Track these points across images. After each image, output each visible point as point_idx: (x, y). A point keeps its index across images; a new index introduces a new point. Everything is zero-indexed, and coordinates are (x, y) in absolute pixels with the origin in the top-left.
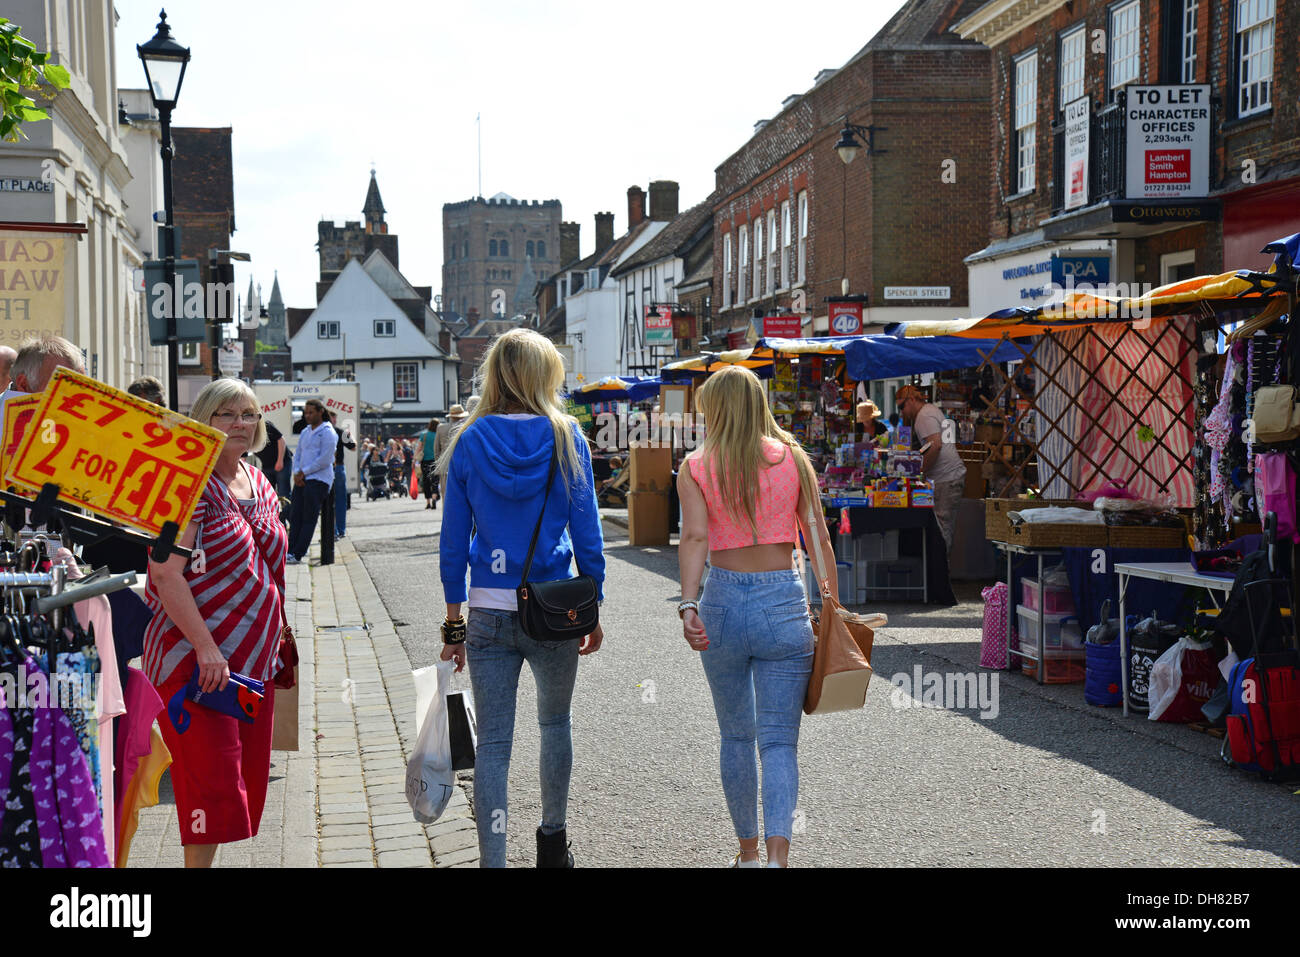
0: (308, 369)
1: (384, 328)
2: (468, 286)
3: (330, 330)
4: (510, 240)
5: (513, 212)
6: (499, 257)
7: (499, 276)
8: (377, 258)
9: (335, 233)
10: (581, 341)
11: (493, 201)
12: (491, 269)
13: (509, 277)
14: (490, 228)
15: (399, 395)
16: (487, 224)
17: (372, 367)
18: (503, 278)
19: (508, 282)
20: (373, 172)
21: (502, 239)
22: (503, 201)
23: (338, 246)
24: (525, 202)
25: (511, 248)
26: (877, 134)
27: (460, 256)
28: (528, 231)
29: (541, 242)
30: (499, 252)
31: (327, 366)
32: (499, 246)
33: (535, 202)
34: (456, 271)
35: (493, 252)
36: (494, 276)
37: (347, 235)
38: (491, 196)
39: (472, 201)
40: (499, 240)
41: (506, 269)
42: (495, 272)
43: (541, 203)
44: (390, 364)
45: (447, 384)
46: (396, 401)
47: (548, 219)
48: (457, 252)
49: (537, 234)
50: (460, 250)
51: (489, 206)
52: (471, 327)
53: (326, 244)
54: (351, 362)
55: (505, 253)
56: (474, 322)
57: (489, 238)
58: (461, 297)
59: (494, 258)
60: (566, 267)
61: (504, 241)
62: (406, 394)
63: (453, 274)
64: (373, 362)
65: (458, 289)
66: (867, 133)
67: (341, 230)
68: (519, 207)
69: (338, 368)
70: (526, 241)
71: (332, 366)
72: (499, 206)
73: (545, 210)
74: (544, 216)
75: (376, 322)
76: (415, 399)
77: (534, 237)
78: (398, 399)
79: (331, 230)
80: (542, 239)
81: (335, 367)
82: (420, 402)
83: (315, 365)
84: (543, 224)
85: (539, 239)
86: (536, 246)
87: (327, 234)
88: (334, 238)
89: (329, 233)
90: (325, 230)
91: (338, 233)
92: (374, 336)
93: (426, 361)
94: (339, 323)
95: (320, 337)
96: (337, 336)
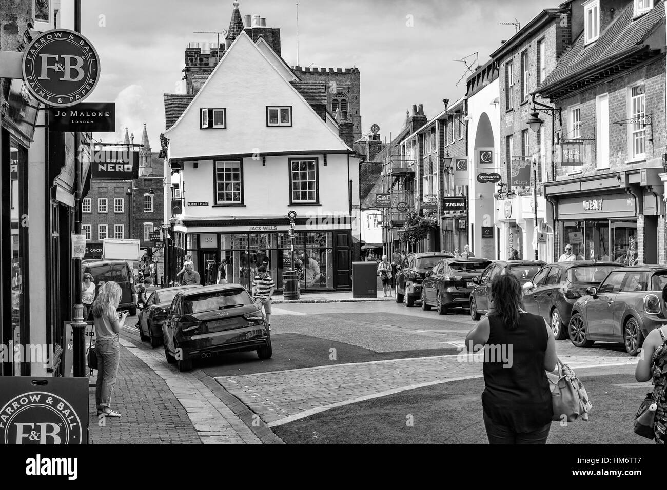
0: (189, 167)
1: (278, 117)
3: (214, 118)
5: (324, 78)
9: (201, 60)
11: (308, 69)
15: (294, 197)
22: (315, 69)
23: (204, 71)
29: (343, 100)
37: (212, 61)
44: (285, 159)
45: (350, 184)
46: (291, 204)
47: (349, 83)
49: (340, 94)
51: (304, 73)
53: (193, 70)
54: (239, 158)
62: (304, 197)
64: (264, 157)
67: (207, 56)
68: (327, 74)
69: (225, 165)
70: (332, 99)
71: (216, 162)
72: (312, 73)
73: (347, 76)
74: (346, 81)
75: (269, 108)
76: (314, 201)
77: (339, 96)
78: (294, 201)
79: (197, 57)
80: (344, 98)
81: (219, 165)
82: (321, 205)
83: (195, 162)
84: (345, 86)
85: (342, 98)
86: (340, 103)
87: (194, 60)
88: (201, 64)
89: (196, 59)
90: (192, 56)
91: (204, 59)
92: (268, 126)
93: (328, 156)
94: (225, 109)
95: (203, 127)
96: (223, 126)
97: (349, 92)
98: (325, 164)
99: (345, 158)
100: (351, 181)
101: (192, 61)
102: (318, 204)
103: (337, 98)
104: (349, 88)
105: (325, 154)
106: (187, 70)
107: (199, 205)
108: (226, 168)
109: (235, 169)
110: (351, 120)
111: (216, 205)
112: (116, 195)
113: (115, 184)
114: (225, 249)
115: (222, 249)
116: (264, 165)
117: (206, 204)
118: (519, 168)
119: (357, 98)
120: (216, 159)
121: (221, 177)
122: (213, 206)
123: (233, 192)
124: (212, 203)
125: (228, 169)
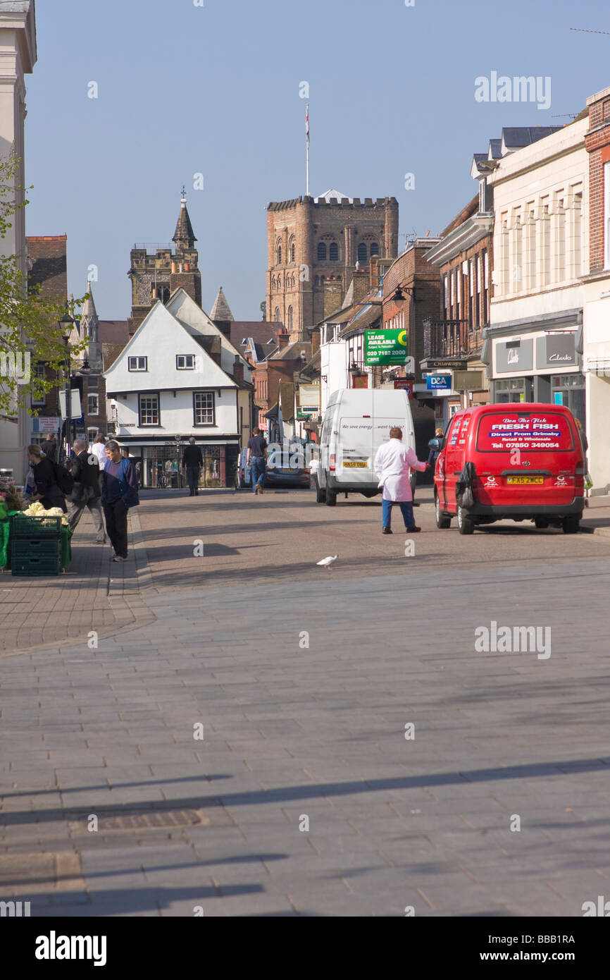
0: (120, 398)
1: (185, 362)
2: (294, 293)
3: (138, 364)
4: (340, 243)
6: (328, 262)
8: (181, 297)
9: (147, 262)
12: (320, 275)
14: (318, 230)
15: (197, 420)
16: (316, 226)
17: (175, 396)
21: (331, 241)
22: (334, 201)
23: (150, 273)
24: (357, 201)
25: (341, 252)
26: (417, 292)
27: (286, 261)
28: (361, 233)
29: (375, 245)
30: (328, 256)
31: (137, 394)
32: (328, 249)
33: (368, 200)
34: (282, 277)
35: (322, 257)
36: (323, 282)
37: (158, 263)
38: (320, 196)
39: (298, 201)
40: (328, 243)
41: (336, 275)
42: (323, 278)
43: (374, 201)
44: (190, 394)
45: (240, 410)
46: (195, 426)
47: (383, 219)
48: (283, 256)
50: (286, 254)
51: (318, 207)
53: (138, 272)
54: (157, 392)
55: (334, 257)
57: (317, 241)
59: (323, 263)
61: (334, 244)
62: (205, 420)
63: (279, 281)
64: (174, 391)
65: (284, 297)
66: (411, 291)
67: (153, 258)
68: (351, 207)
69: (146, 397)
70: (358, 243)
71: (140, 395)
72: (329, 207)
73: (380, 209)
75: (178, 356)
76: (212, 423)
77: (367, 239)
78: (197, 424)
80: (376, 241)
81: (142, 397)
82: (217, 426)
83: (126, 395)
84: (376, 224)
85: (372, 241)
86: (369, 249)
87: (140, 262)
88: (146, 266)
89: (142, 260)
90: (137, 258)
91: (150, 261)
92: (177, 369)
93: (221, 390)
94: (146, 357)
95: (131, 370)
96: (145, 369)
97: (381, 232)
98: (220, 396)
99: (235, 391)
100: (242, 408)
101: (137, 262)
102: (214, 425)
103: (365, 242)
104: (382, 226)
105: (219, 389)
106: (132, 273)
107: (129, 426)
108: (147, 400)
109: (154, 400)
111: (140, 426)
117: (134, 425)
119: (394, 242)
120: (139, 393)
121: (143, 406)
122: (138, 427)
123: (152, 416)
124: (137, 424)
125: (149, 400)
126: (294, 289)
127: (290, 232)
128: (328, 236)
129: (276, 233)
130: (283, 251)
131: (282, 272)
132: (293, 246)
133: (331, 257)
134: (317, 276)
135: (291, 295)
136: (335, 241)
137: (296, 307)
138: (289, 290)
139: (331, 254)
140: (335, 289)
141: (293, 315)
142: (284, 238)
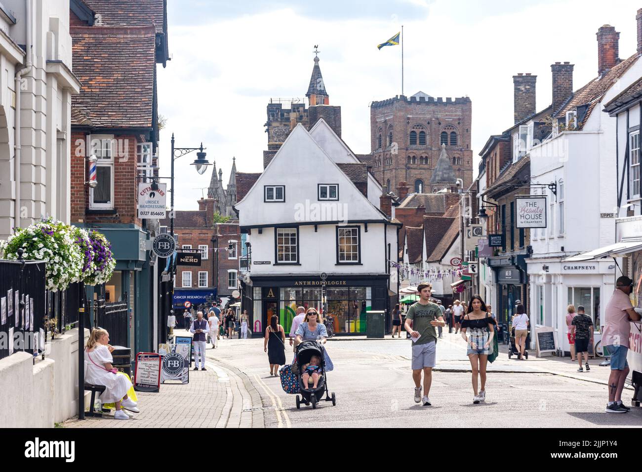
0: (254, 232)
1: (327, 192)
2: (391, 170)
3: (275, 194)
4: (427, 132)
5: (432, 108)
6: (418, 146)
7: (417, 161)
8: (321, 126)
9: (282, 115)
10: (555, 193)
11: (413, 98)
12: (411, 156)
13: (426, 163)
14: (411, 121)
15: (341, 258)
16: (409, 118)
18: (422, 163)
19: (426, 166)
20: (316, 60)
21: (421, 130)
22: (422, 99)
23: (285, 125)
24: (440, 99)
25: (428, 138)
27: (385, 146)
28: (443, 124)
29: (453, 133)
30: (418, 142)
31: (273, 228)
33: (449, 99)
34: (382, 158)
35: (413, 142)
36: (414, 162)
37: (293, 116)
38: (412, 95)
39: (396, 99)
40: (418, 131)
41: (424, 156)
42: (414, 158)
43: (453, 100)
44: (333, 227)
45: (388, 247)
46: (338, 264)
47: (459, 113)
48: (383, 142)
49: (450, 126)
50: (386, 140)
51: (410, 103)
52: (402, 199)
53: (274, 124)
54: (296, 225)
55: (423, 142)
56: (403, 195)
57: (410, 130)
58: (386, 180)
59: (414, 146)
60: (521, 121)
61: (422, 132)
62: (348, 258)
63: (379, 160)
64: (316, 225)
65: (383, 173)
67: (288, 111)
68: (435, 104)
69: (283, 231)
70: (441, 132)
71: (278, 229)
72: (419, 103)
73: (457, 106)
74: (456, 111)
75: (320, 186)
76: (357, 261)
77: (448, 129)
78: (340, 261)
79: (279, 112)
80: (454, 130)
81: (280, 231)
82: (362, 264)
83: (261, 229)
84: (455, 117)
85: (452, 130)
86: (449, 136)
87: (275, 115)
88: (281, 119)
89: (277, 114)
90: (273, 111)
91: (285, 114)
92: (319, 200)
93: (368, 224)
94: (284, 186)
95: (267, 200)
96: (283, 200)
97: (459, 123)
98: (366, 231)
99: (382, 226)
100: (389, 245)
101: (273, 116)
102: (359, 263)
103: (446, 131)
104: (459, 119)
105: (366, 223)
106: (268, 124)
107: (263, 264)
108: (285, 234)
109: (293, 235)
110: (462, 154)
111: (276, 264)
112: (200, 242)
113: (200, 230)
114: (283, 299)
115: (281, 299)
116: (316, 231)
117: (269, 263)
118: (484, 244)
119: (468, 131)
120: (276, 226)
121: (280, 241)
122: (274, 265)
123: (290, 253)
124: (273, 262)
125: (287, 235)
126: (391, 167)
127: (389, 123)
128: (418, 126)
129: (378, 124)
130: (383, 138)
131: (382, 154)
132: (391, 133)
133: (420, 142)
134: (409, 157)
135: (389, 171)
136: (424, 130)
137: (393, 180)
138: (387, 168)
139: (420, 140)
140: (528, 87)
141: (391, 187)
142: (384, 129)
